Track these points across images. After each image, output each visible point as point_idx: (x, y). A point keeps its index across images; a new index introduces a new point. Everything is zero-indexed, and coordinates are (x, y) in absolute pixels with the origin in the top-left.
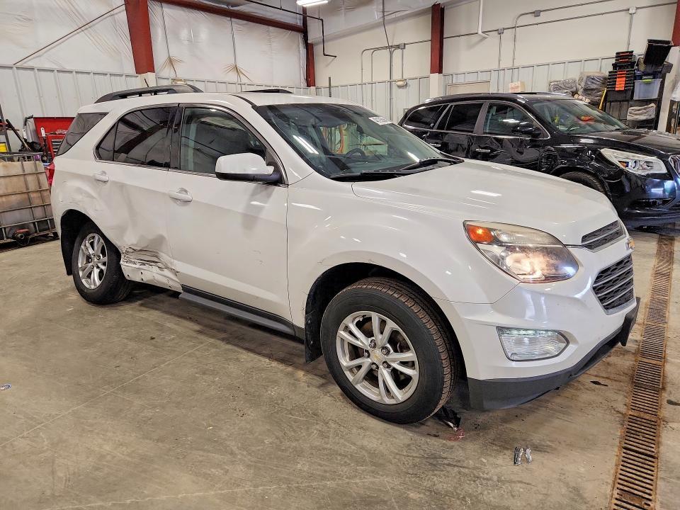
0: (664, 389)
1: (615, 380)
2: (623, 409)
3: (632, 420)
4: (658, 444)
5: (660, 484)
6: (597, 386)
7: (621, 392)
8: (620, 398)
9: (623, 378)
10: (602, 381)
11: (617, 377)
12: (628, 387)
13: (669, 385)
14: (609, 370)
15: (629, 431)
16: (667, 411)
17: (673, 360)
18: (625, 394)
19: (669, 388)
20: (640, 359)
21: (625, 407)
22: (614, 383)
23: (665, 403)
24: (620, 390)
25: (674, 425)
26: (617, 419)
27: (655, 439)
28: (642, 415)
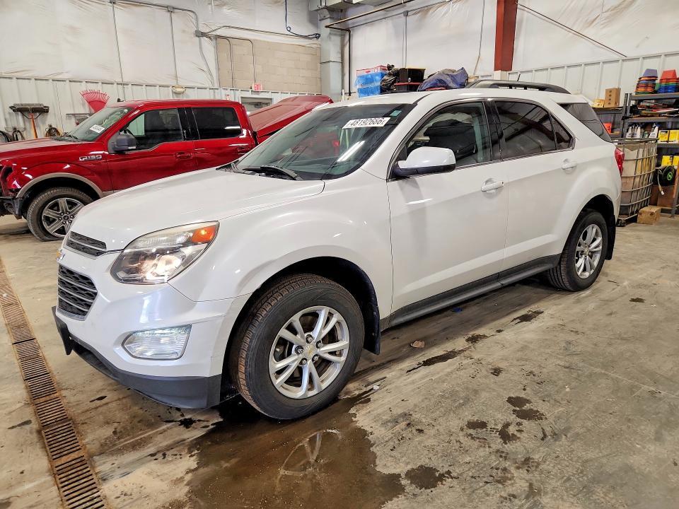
0: (39, 432)
1: (88, 410)
2: (64, 393)
3: (53, 391)
4: (27, 387)
5: (18, 369)
6: (98, 396)
7: (75, 404)
8: (73, 399)
9: (82, 418)
10: (98, 403)
11: (88, 414)
12: (71, 412)
13: (36, 440)
14: (101, 417)
15: (51, 383)
16: (28, 414)
17: (43, 480)
18: (70, 405)
19: (35, 437)
20: (81, 453)
21: (64, 395)
22: (86, 408)
23: (33, 419)
24: (77, 405)
25: (19, 405)
26: (64, 384)
27: (30, 389)
28: (48, 398)
